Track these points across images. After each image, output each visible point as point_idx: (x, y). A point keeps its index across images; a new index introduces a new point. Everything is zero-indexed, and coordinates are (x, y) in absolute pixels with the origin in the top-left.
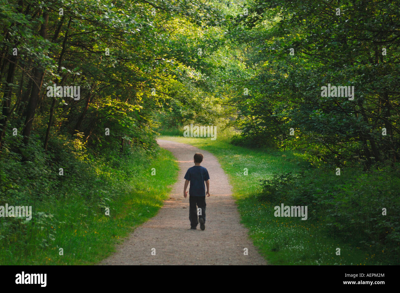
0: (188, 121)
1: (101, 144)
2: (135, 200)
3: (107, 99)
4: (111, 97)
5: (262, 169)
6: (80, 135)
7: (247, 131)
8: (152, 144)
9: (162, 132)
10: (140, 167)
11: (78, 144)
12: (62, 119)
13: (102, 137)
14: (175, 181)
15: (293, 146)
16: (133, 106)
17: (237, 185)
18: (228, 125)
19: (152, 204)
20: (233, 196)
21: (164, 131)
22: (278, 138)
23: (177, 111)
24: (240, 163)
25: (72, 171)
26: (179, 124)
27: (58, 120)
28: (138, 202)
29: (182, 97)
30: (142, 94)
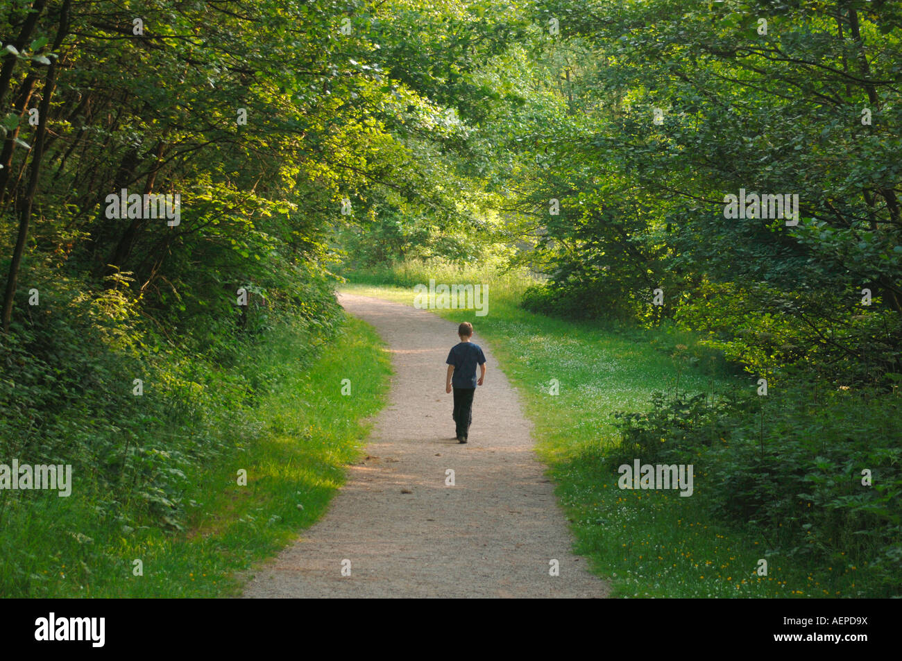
0: (415, 249)
1: (182, 304)
2: (264, 466)
3: (201, 182)
4: (212, 179)
5: (605, 373)
6: (122, 277)
7: (563, 277)
8: (326, 306)
9: (353, 275)
10: (288, 367)
11: (117, 303)
12: (75, 233)
13: (184, 285)
14: (380, 405)
15: (699, 322)
16: (270, 203)
17: (545, 421)
18: (514, 263)
19: (313, 480)
20: (537, 452)
21: (358, 273)
22: (638, 297)
23: (389, 225)
24: (547, 358)
25: (87, 383)
26: (394, 257)
27: (63, 236)
28: (274, 472)
29: (405, 181)
30: (296, 171)
